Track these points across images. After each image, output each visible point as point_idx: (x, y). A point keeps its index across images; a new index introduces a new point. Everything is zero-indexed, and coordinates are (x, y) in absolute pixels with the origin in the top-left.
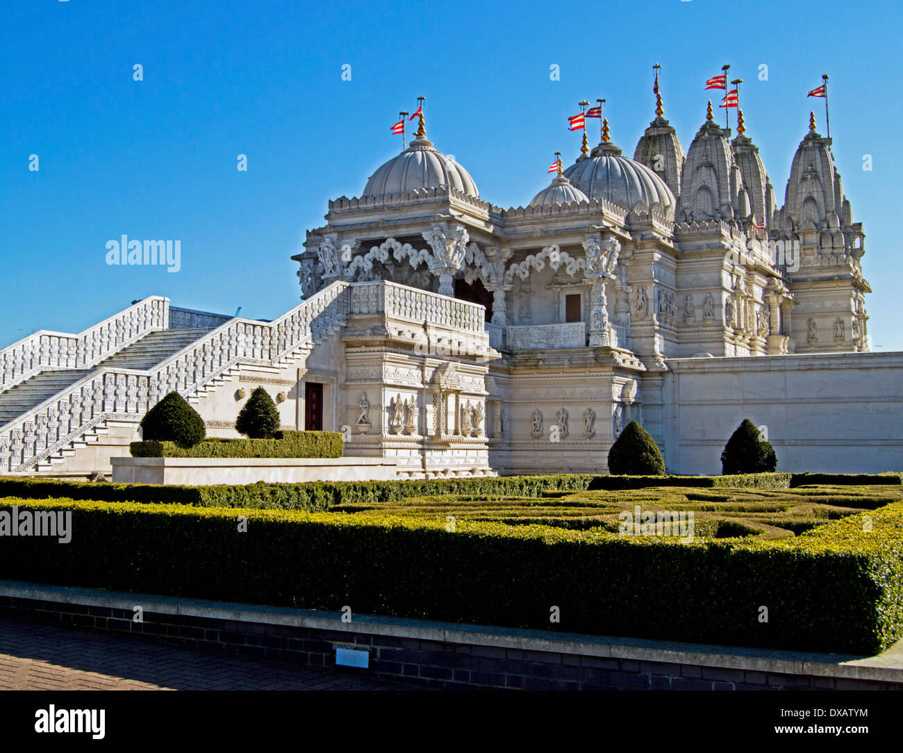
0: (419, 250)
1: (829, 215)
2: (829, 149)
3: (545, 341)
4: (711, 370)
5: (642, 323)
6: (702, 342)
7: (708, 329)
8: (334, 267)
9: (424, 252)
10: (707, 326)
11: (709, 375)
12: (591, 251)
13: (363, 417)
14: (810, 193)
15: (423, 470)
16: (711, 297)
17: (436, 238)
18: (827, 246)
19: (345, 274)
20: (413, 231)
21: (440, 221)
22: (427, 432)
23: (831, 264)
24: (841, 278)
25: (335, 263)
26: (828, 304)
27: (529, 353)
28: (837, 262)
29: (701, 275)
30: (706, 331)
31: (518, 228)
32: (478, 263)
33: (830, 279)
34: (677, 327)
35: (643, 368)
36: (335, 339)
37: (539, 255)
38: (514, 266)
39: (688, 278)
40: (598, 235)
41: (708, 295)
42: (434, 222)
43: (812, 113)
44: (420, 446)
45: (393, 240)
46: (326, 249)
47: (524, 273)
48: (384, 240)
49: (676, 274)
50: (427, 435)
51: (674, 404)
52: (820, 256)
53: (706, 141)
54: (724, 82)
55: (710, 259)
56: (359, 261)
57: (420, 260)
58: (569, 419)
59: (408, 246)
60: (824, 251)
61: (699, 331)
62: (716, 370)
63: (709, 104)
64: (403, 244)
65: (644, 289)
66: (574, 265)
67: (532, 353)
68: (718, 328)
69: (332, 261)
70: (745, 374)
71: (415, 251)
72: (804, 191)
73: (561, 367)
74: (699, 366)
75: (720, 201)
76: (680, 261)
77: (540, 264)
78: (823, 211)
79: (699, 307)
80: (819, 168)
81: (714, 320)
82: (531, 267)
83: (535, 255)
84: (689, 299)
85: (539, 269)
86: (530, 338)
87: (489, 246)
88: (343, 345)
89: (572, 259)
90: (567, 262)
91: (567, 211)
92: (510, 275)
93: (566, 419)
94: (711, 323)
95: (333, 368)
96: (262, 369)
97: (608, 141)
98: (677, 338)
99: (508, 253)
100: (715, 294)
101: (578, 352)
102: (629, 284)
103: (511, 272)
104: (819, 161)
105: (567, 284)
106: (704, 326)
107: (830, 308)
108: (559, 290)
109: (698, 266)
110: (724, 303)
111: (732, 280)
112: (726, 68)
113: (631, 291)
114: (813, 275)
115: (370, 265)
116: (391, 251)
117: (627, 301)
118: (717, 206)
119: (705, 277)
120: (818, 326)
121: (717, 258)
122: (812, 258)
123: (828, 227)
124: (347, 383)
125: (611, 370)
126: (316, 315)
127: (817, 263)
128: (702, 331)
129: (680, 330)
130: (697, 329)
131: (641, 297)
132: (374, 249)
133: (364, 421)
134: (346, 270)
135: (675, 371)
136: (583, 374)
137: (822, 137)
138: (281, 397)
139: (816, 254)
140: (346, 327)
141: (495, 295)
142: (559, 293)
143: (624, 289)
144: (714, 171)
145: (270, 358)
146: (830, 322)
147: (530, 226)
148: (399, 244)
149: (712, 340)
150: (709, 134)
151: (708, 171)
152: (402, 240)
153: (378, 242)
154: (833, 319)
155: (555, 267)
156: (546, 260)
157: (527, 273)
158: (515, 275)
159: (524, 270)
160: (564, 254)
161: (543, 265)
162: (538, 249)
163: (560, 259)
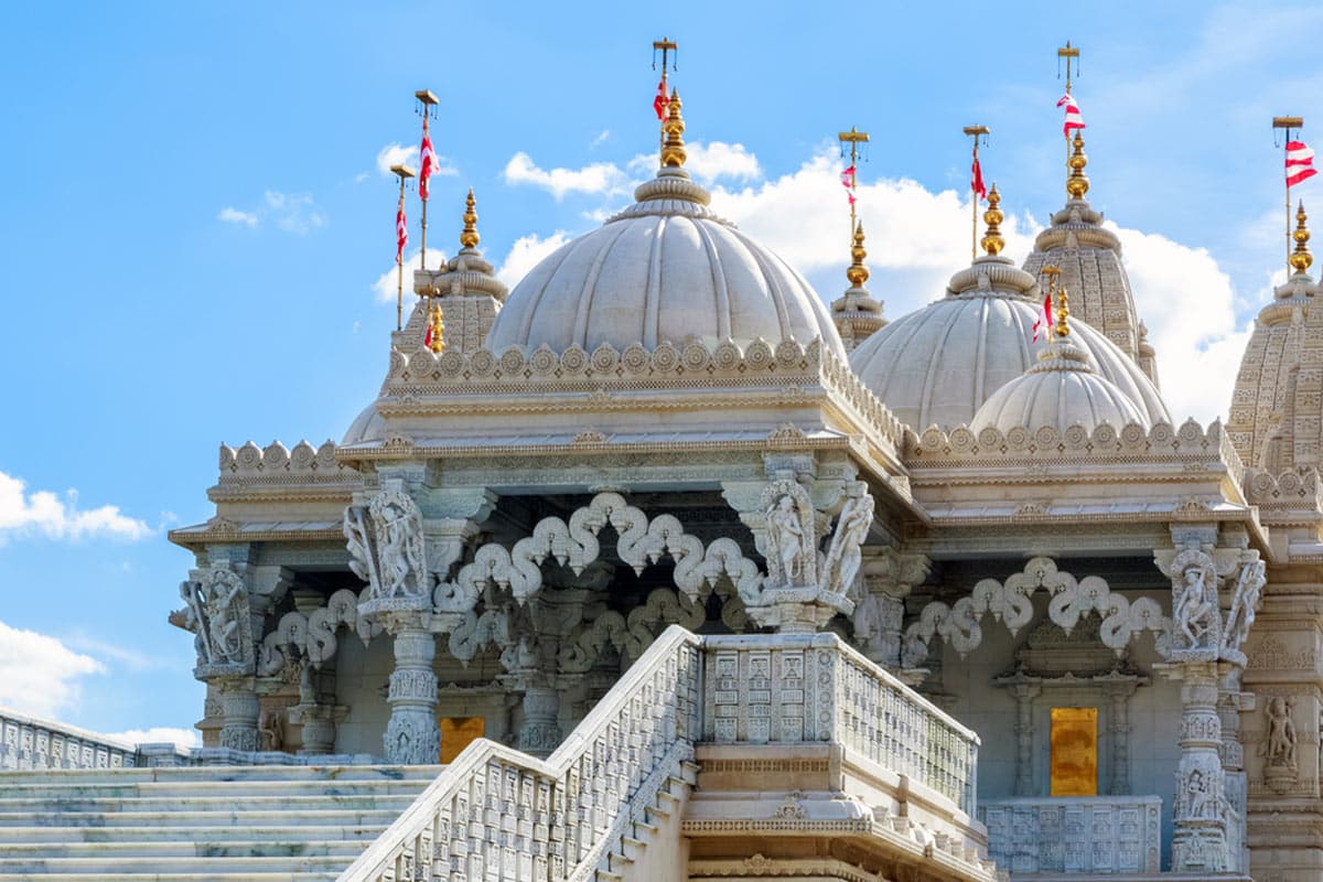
0: (706, 540)
8: (410, 578)
9: (725, 547)
17: (786, 502)
19: (444, 604)
20: (692, 476)
25: (415, 565)
37: (1015, 580)
38: (934, 609)
40: (1213, 530)
42: (775, 452)
45: (617, 502)
46: (389, 514)
47: (965, 634)
48: (584, 498)
56: (492, 564)
57: (710, 570)
59: (667, 522)
64: (651, 515)
66: (1125, 618)
69: (406, 558)
71: (693, 543)
77: (1017, 610)
82: (988, 614)
83: (1002, 581)
85: (1015, 622)
88: (685, 850)
89: (1118, 600)
90: (1103, 608)
92: (920, 638)
99: (916, 568)
103: (923, 629)
105: (1061, 674)
108: (1034, 692)
113: (1252, 707)
115: (534, 579)
116: (608, 535)
132: (549, 526)
134: (445, 588)
140: (694, 788)
142: (1029, 700)
148: (636, 516)
152: (651, 503)
153: (567, 504)
155: (1067, 622)
156: (1041, 597)
157: (977, 634)
158: (937, 635)
159: (966, 625)
160: (1095, 583)
161: (1027, 613)
162: (1017, 564)
163: (1077, 597)
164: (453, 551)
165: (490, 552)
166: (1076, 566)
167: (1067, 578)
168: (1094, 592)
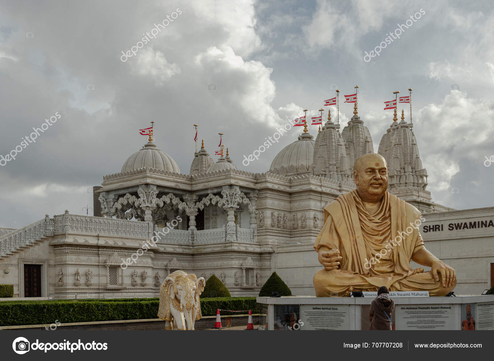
0: (137, 199)
1: (406, 165)
2: (411, 130)
5: (261, 229)
6: (301, 236)
7: (303, 230)
10: (303, 228)
11: (290, 253)
12: (224, 194)
13: (60, 279)
14: (395, 154)
18: (403, 182)
20: (135, 190)
21: (142, 185)
22: (101, 285)
23: (404, 192)
29: (301, 203)
31: (198, 185)
32: (174, 203)
38: (198, 203)
39: (296, 204)
40: (228, 187)
47: (202, 206)
49: (290, 203)
55: (304, 195)
59: (134, 197)
60: (401, 185)
61: (299, 231)
64: (132, 196)
66: (221, 202)
67: (202, 245)
68: (309, 229)
74: (286, 249)
76: (292, 196)
78: (403, 163)
80: (402, 141)
82: (204, 203)
83: (206, 198)
85: (208, 204)
87: (184, 194)
88: (52, 247)
89: (220, 199)
90: (218, 200)
92: (196, 208)
97: (307, 132)
98: (291, 235)
99: (195, 197)
102: (256, 209)
103: (196, 206)
104: (402, 137)
109: (299, 198)
111: (321, 205)
113: (257, 213)
115: (120, 206)
116: (128, 200)
118: (327, 166)
119: (303, 203)
121: (307, 194)
123: (405, 172)
124: (56, 264)
125: (232, 252)
127: (397, 192)
129: (291, 231)
132: (121, 199)
135: (275, 252)
136: (221, 255)
139: (396, 187)
141: (190, 218)
143: (253, 212)
144: (327, 147)
147: (202, 183)
149: (305, 235)
152: (132, 194)
153: (123, 195)
155: (214, 203)
156: (211, 200)
157: (203, 207)
158: (198, 208)
159: (201, 205)
161: (209, 202)
162: (207, 195)
163: (215, 199)
165: (115, 204)
166: (215, 194)
167: (214, 196)
168: (217, 198)
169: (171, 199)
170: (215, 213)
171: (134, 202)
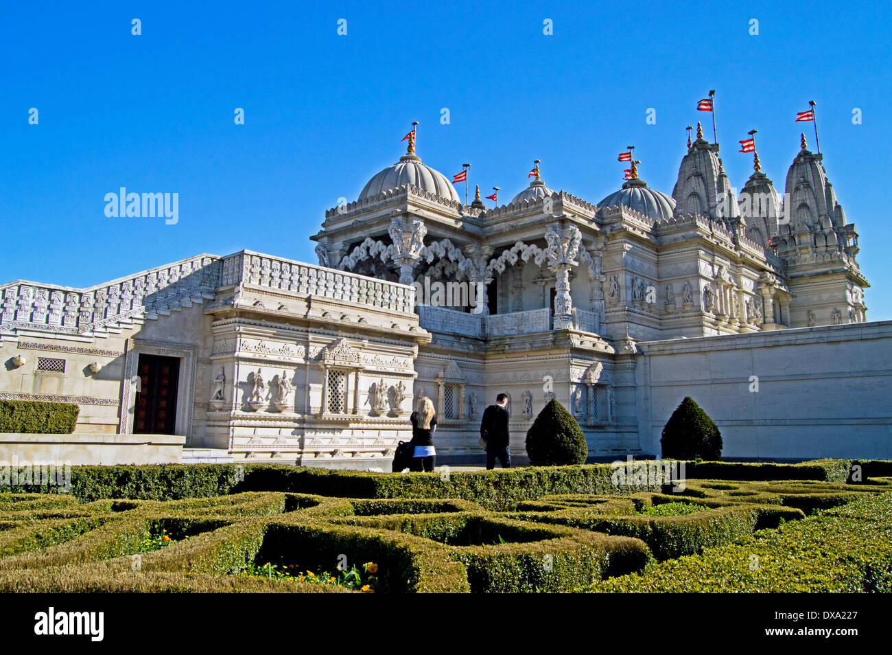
1: (822, 218)
2: (820, 164)
3: (516, 328)
4: (679, 351)
5: (614, 309)
6: (682, 328)
7: (687, 314)
9: (389, 247)
10: (687, 312)
11: (678, 356)
12: (550, 239)
13: (220, 392)
14: (803, 200)
15: (300, 450)
16: (689, 284)
18: (821, 245)
20: (381, 229)
21: (397, 216)
22: (310, 411)
23: (826, 260)
24: (835, 272)
26: (825, 296)
27: (500, 339)
28: (831, 258)
29: (680, 265)
30: (685, 317)
31: (494, 226)
32: (452, 258)
33: (825, 274)
34: (660, 315)
35: (611, 350)
36: (195, 311)
37: (513, 249)
38: (493, 260)
39: (667, 269)
40: (557, 223)
41: (686, 283)
42: (393, 217)
43: (802, 135)
44: (297, 425)
45: (368, 239)
47: (501, 267)
48: (363, 240)
49: (658, 266)
50: (309, 413)
51: (646, 385)
52: (815, 254)
53: (695, 155)
54: (711, 105)
55: (686, 249)
56: (345, 261)
57: (387, 253)
58: (533, 400)
59: (380, 242)
60: (818, 250)
61: (679, 317)
62: (684, 351)
63: (699, 125)
65: (616, 276)
66: (541, 255)
67: (503, 339)
68: (697, 313)
70: (712, 353)
71: (384, 247)
72: (798, 199)
73: (524, 350)
74: (668, 348)
75: (708, 205)
76: (660, 253)
77: (513, 258)
78: (816, 215)
79: (678, 295)
80: (810, 179)
81: (693, 306)
82: (506, 261)
83: (509, 250)
84: (669, 287)
85: (513, 262)
86: (504, 325)
87: (468, 244)
88: (209, 319)
89: (539, 250)
90: (535, 253)
91: (533, 207)
92: (489, 270)
93: (530, 401)
94: (689, 309)
95: (189, 341)
96: (58, 336)
98: (660, 325)
99: (487, 250)
100: (693, 282)
101: (540, 336)
102: (602, 273)
103: (490, 267)
104: (810, 173)
106: (683, 313)
107: (827, 300)
108: (543, 284)
109: (677, 256)
110: (702, 290)
111: (713, 270)
112: (712, 93)
113: (604, 280)
114: (810, 272)
115: (353, 263)
117: (601, 289)
118: (706, 208)
119: (684, 266)
120: (817, 317)
121: (693, 248)
122: (807, 256)
123: (822, 228)
124: (212, 358)
125: (569, 351)
126: (164, 285)
127: (812, 260)
128: (682, 317)
129: (662, 317)
130: (677, 316)
131: (613, 284)
132: (356, 248)
133: (219, 397)
135: (645, 354)
136: (544, 357)
137: (813, 153)
138: (91, 368)
139: (811, 253)
140: (214, 300)
142: (544, 286)
143: (598, 278)
144: (702, 178)
145: (77, 326)
146: (827, 312)
147: (503, 223)
148: (373, 242)
149: (691, 325)
150: (698, 149)
151: (696, 179)
152: (376, 238)
153: (359, 242)
154: (831, 310)
155: (526, 258)
156: (519, 253)
157: (504, 267)
158: (494, 270)
159: (500, 264)
160: (533, 246)
161: (516, 258)
162: (513, 244)
163: (529, 251)
164: (338, 258)
165: (346, 258)
166: (528, 242)
167: (526, 246)
168: (533, 249)
169: (447, 250)
170: (519, 283)
171: (380, 253)
